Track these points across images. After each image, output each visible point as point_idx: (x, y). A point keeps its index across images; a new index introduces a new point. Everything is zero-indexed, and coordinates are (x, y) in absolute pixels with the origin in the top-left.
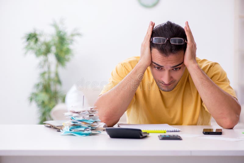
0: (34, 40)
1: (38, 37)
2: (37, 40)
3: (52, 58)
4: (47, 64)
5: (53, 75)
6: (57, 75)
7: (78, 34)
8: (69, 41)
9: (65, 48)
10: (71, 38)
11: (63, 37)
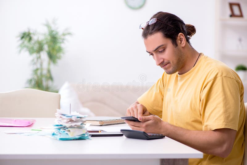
0: (28, 39)
1: (32, 36)
2: (30, 39)
3: (44, 55)
4: (39, 61)
5: (45, 72)
6: (49, 71)
7: (69, 34)
8: (60, 41)
9: (58, 45)
10: (62, 37)
11: (55, 36)
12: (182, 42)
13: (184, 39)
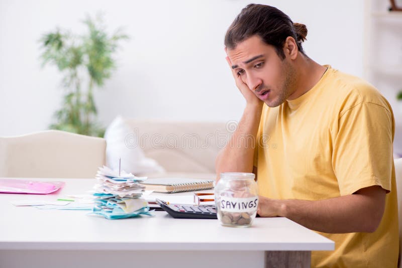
0: (56, 44)
1: (63, 39)
2: (60, 45)
3: (83, 72)
4: (75, 81)
5: (84, 99)
6: (90, 98)
7: (124, 37)
8: (109, 48)
9: (106, 55)
10: (112, 42)
11: (101, 41)
12: (293, 52)
13: (294, 48)
